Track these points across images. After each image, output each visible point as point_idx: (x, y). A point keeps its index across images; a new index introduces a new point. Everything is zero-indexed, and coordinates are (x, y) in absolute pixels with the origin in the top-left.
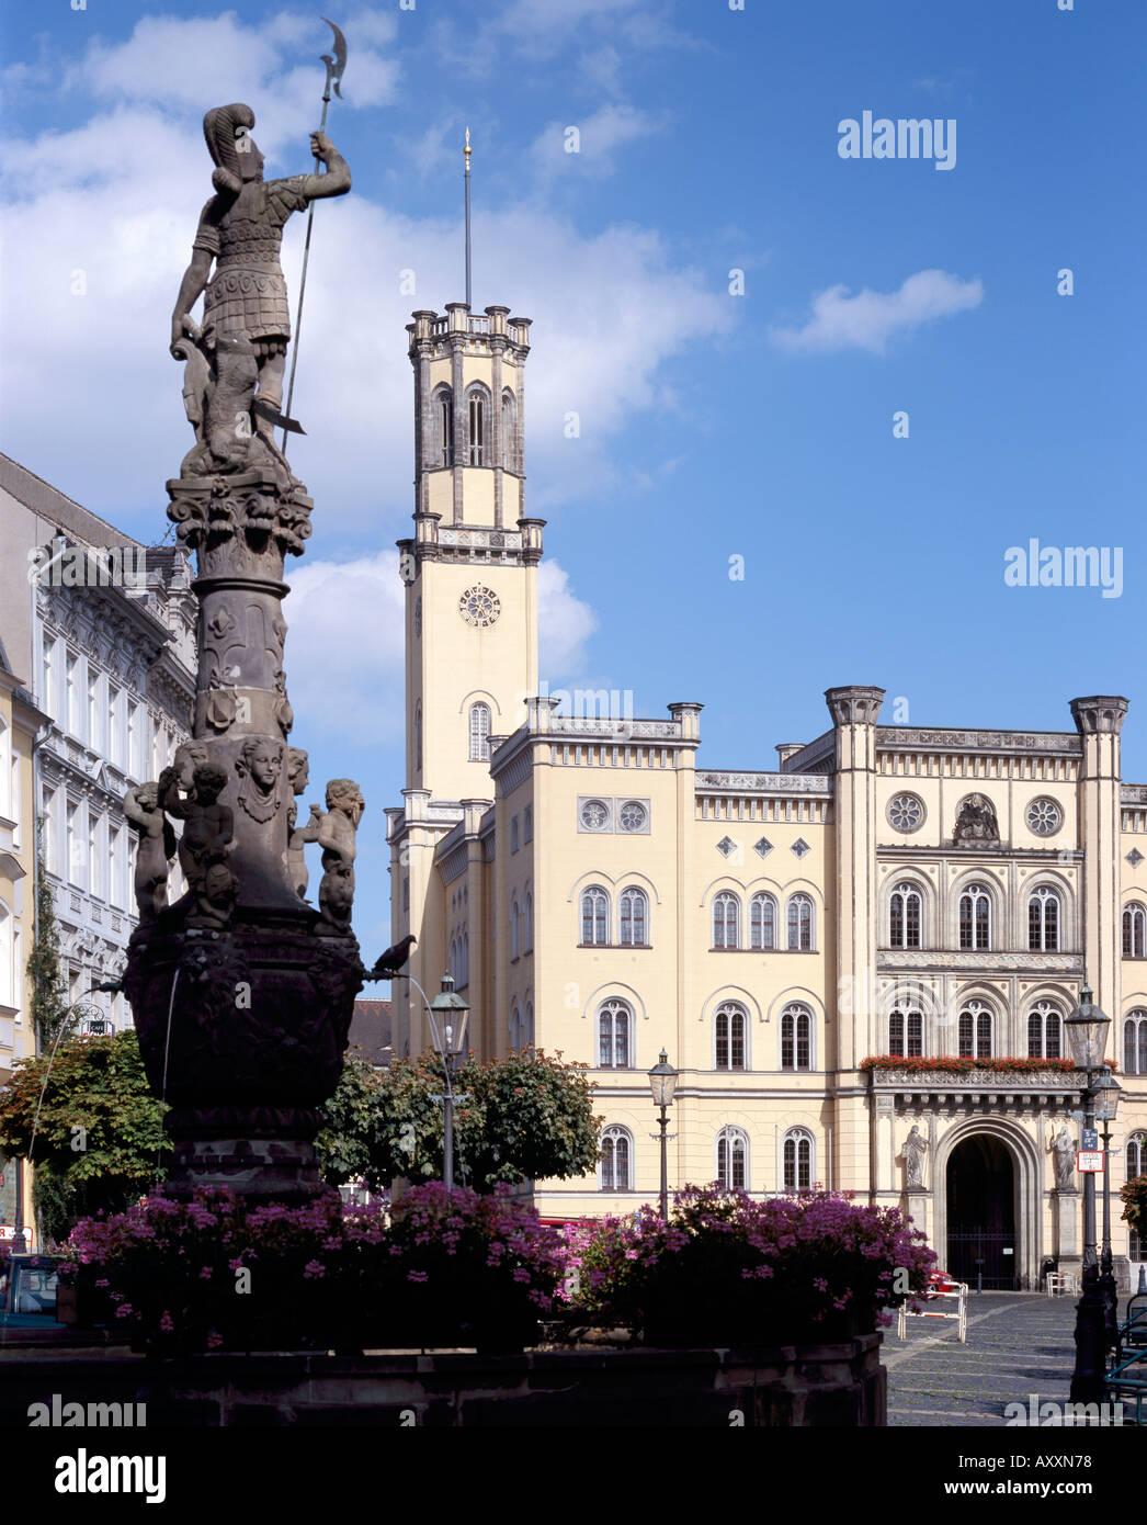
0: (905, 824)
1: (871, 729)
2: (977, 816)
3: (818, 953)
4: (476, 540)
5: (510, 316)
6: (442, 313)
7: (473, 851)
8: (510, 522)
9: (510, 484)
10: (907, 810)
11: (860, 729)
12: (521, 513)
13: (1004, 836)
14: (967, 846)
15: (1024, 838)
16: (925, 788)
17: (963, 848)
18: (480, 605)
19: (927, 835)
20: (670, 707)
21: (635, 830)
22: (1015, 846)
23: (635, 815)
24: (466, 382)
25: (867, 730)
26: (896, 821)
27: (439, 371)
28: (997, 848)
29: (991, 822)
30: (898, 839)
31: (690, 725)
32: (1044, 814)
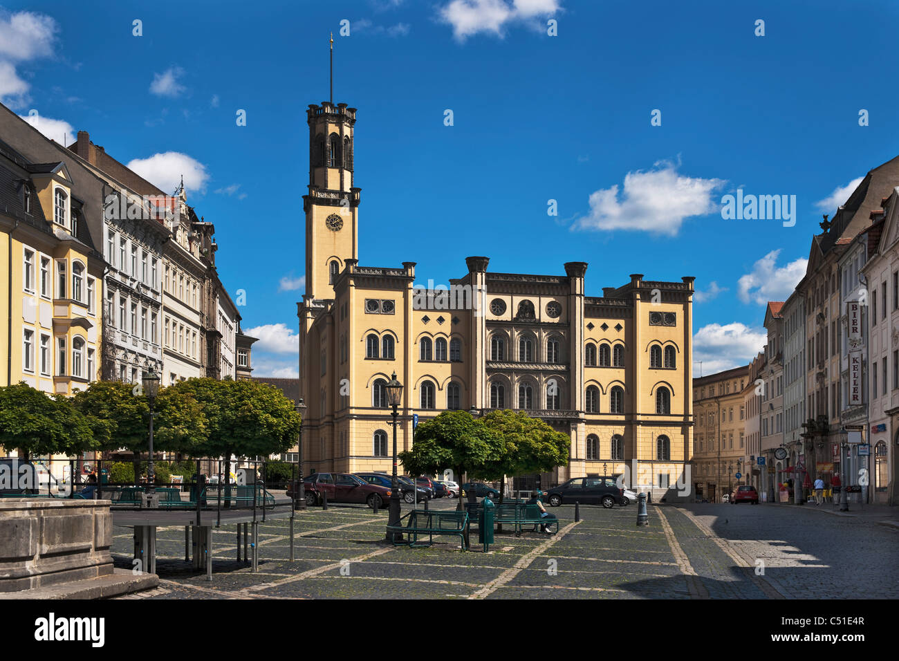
0: (498, 312)
1: (484, 274)
2: (527, 308)
3: (462, 362)
4: (333, 196)
5: (348, 107)
6: (320, 106)
7: (328, 320)
8: (347, 188)
9: (347, 174)
10: (498, 307)
11: (479, 275)
12: (352, 185)
13: (537, 317)
14: (523, 321)
15: (545, 318)
16: (506, 299)
17: (521, 322)
18: (334, 223)
19: (506, 316)
20: (403, 264)
21: (389, 313)
22: (542, 321)
23: (389, 307)
24: (330, 133)
25: (482, 275)
26: (494, 310)
27: (319, 128)
28: (535, 322)
29: (533, 312)
30: (495, 318)
31: (412, 272)
32: (553, 309)
